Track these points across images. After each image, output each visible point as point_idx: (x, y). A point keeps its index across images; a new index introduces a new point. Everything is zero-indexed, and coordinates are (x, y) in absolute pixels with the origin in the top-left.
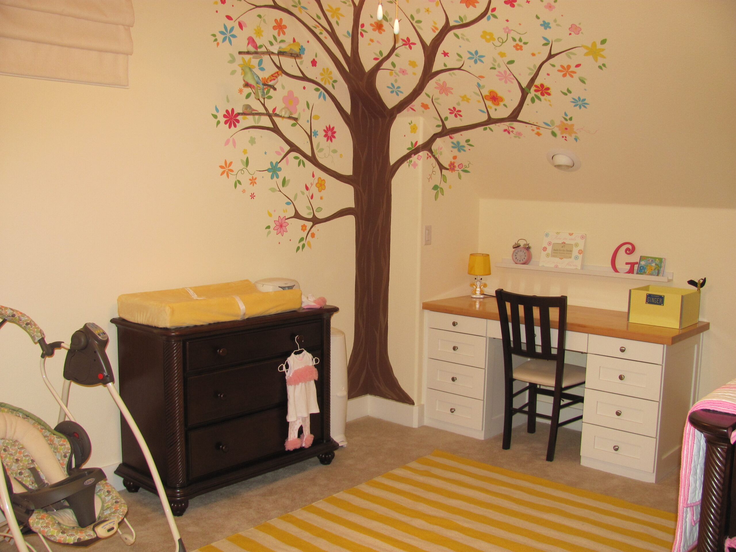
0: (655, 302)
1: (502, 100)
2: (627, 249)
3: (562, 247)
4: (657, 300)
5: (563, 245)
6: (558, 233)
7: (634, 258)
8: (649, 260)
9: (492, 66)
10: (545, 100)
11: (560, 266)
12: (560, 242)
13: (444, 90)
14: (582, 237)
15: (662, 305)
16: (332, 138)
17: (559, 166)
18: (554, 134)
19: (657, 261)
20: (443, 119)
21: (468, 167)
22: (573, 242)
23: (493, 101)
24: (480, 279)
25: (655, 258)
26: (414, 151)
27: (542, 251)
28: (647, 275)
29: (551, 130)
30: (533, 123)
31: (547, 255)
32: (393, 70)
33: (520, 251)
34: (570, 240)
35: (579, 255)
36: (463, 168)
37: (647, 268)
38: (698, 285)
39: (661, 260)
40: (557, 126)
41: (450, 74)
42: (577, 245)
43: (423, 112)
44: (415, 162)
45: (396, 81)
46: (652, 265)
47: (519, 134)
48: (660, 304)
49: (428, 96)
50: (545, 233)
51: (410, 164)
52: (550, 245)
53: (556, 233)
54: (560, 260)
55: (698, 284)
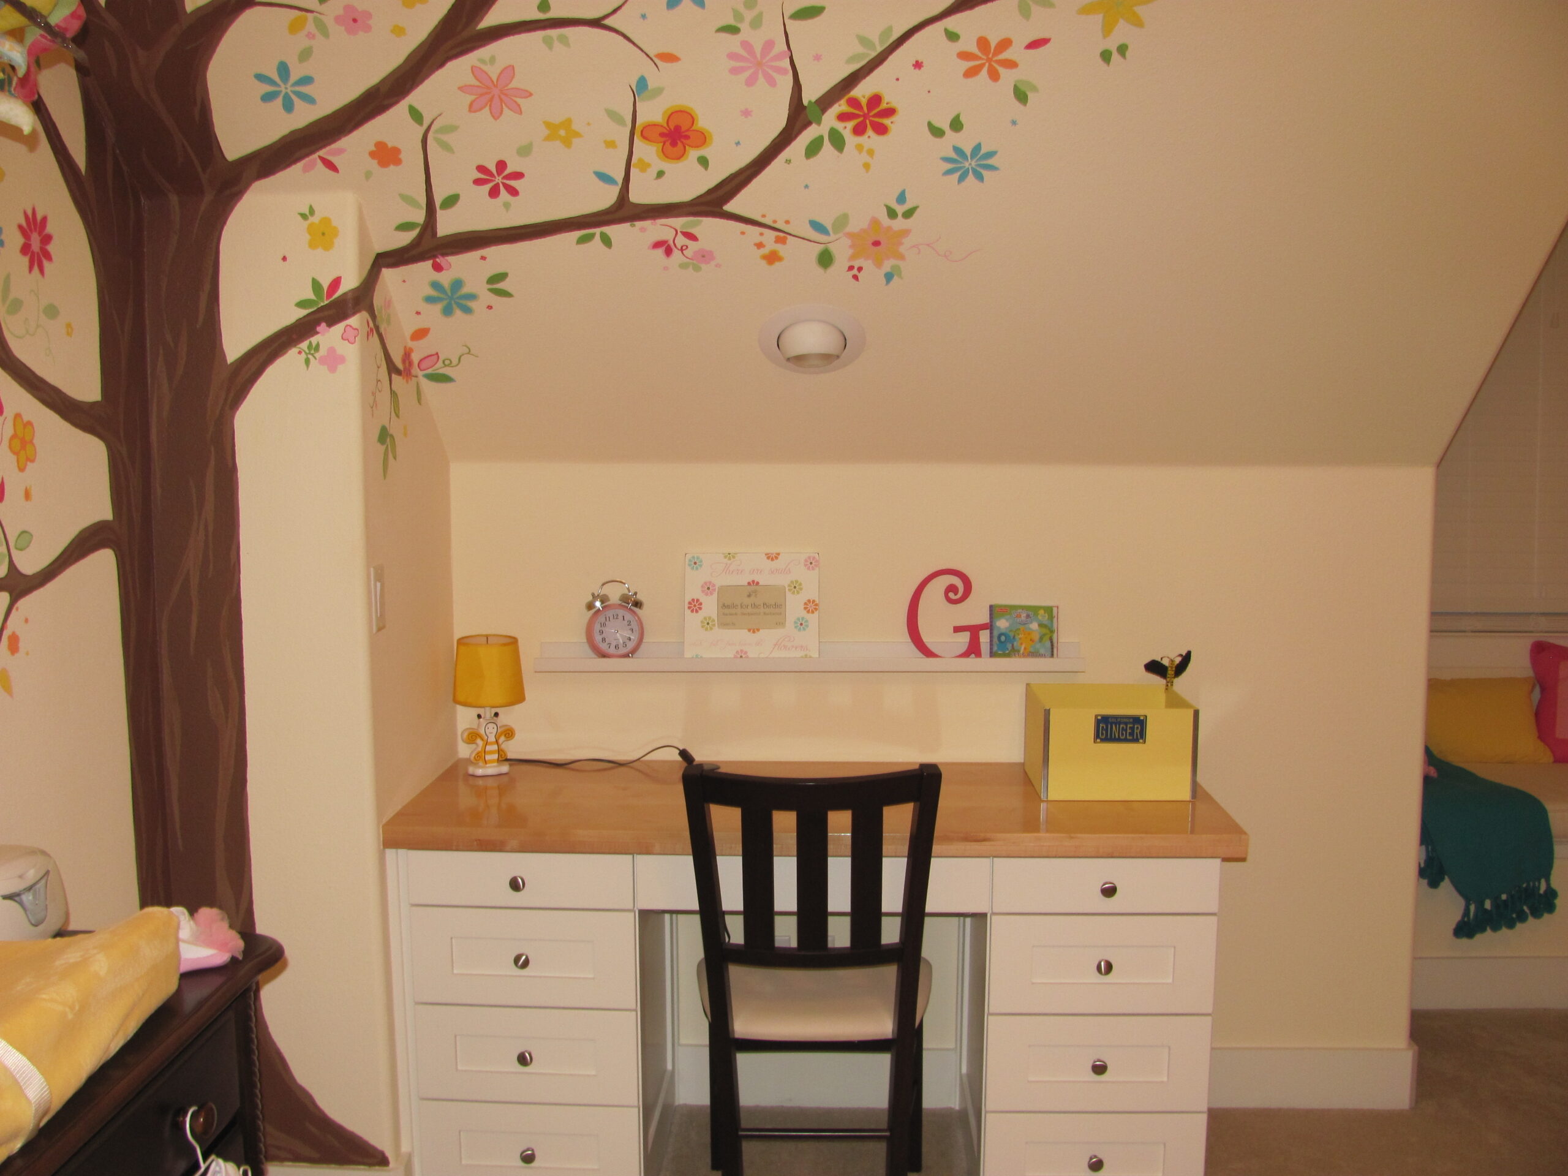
0: (1123, 734)
1: (703, 139)
2: (952, 588)
3: (749, 596)
4: (1126, 730)
5: (753, 588)
6: (730, 556)
7: (974, 612)
8: (1019, 616)
9: (731, 21)
10: (859, 148)
11: (753, 653)
12: (743, 580)
13: (491, 100)
14: (811, 563)
15: (1141, 741)
16: (43, 258)
17: (799, 360)
18: (825, 259)
19: (1042, 616)
20: (438, 204)
21: (455, 362)
22: (783, 581)
23: (668, 143)
24: (493, 715)
25: (1035, 609)
26: (326, 313)
27: (688, 612)
28: (1024, 656)
29: (819, 248)
30: (775, 222)
31: (707, 624)
32: (311, 12)
33: (611, 618)
34: (772, 572)
35: (809, 616)
36: (437, 366)
37: (1017, 637)
38: (1169, 672)
39: (1049, 610)
40: (850, 235)
41: (548, 42)
42: (796, 587)
43: (368, 175)
44: (332, 350)
45: (305, 55)
46: (1030, 629)
47: (705, 256)
48: (1136, 740)
49: (416, 115)
50: (689, 557)
51: (310, 357)
52: (711, 594)
53: (725, 557)
54: (750, 634)
55: (1169, 669)
